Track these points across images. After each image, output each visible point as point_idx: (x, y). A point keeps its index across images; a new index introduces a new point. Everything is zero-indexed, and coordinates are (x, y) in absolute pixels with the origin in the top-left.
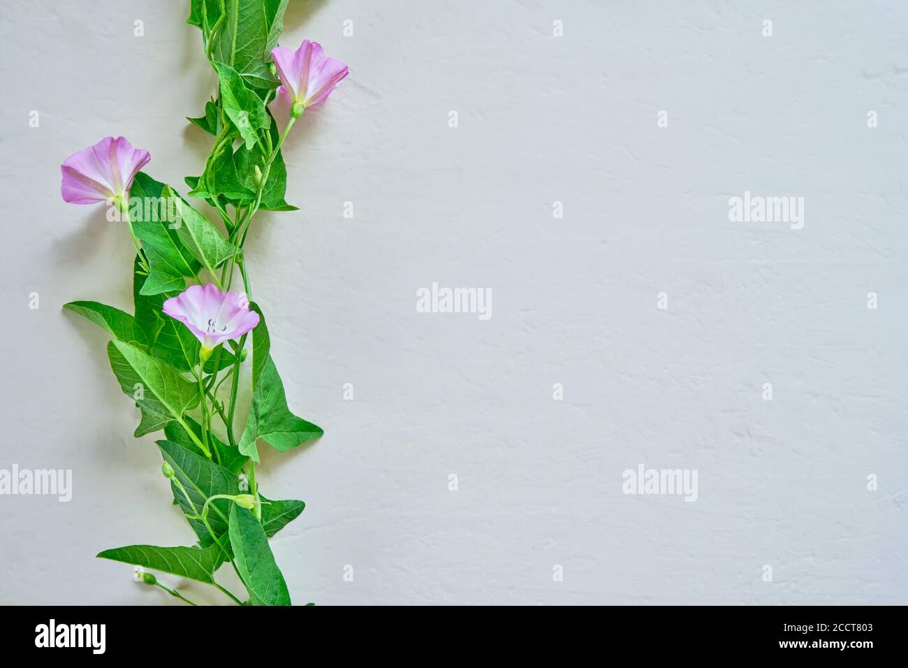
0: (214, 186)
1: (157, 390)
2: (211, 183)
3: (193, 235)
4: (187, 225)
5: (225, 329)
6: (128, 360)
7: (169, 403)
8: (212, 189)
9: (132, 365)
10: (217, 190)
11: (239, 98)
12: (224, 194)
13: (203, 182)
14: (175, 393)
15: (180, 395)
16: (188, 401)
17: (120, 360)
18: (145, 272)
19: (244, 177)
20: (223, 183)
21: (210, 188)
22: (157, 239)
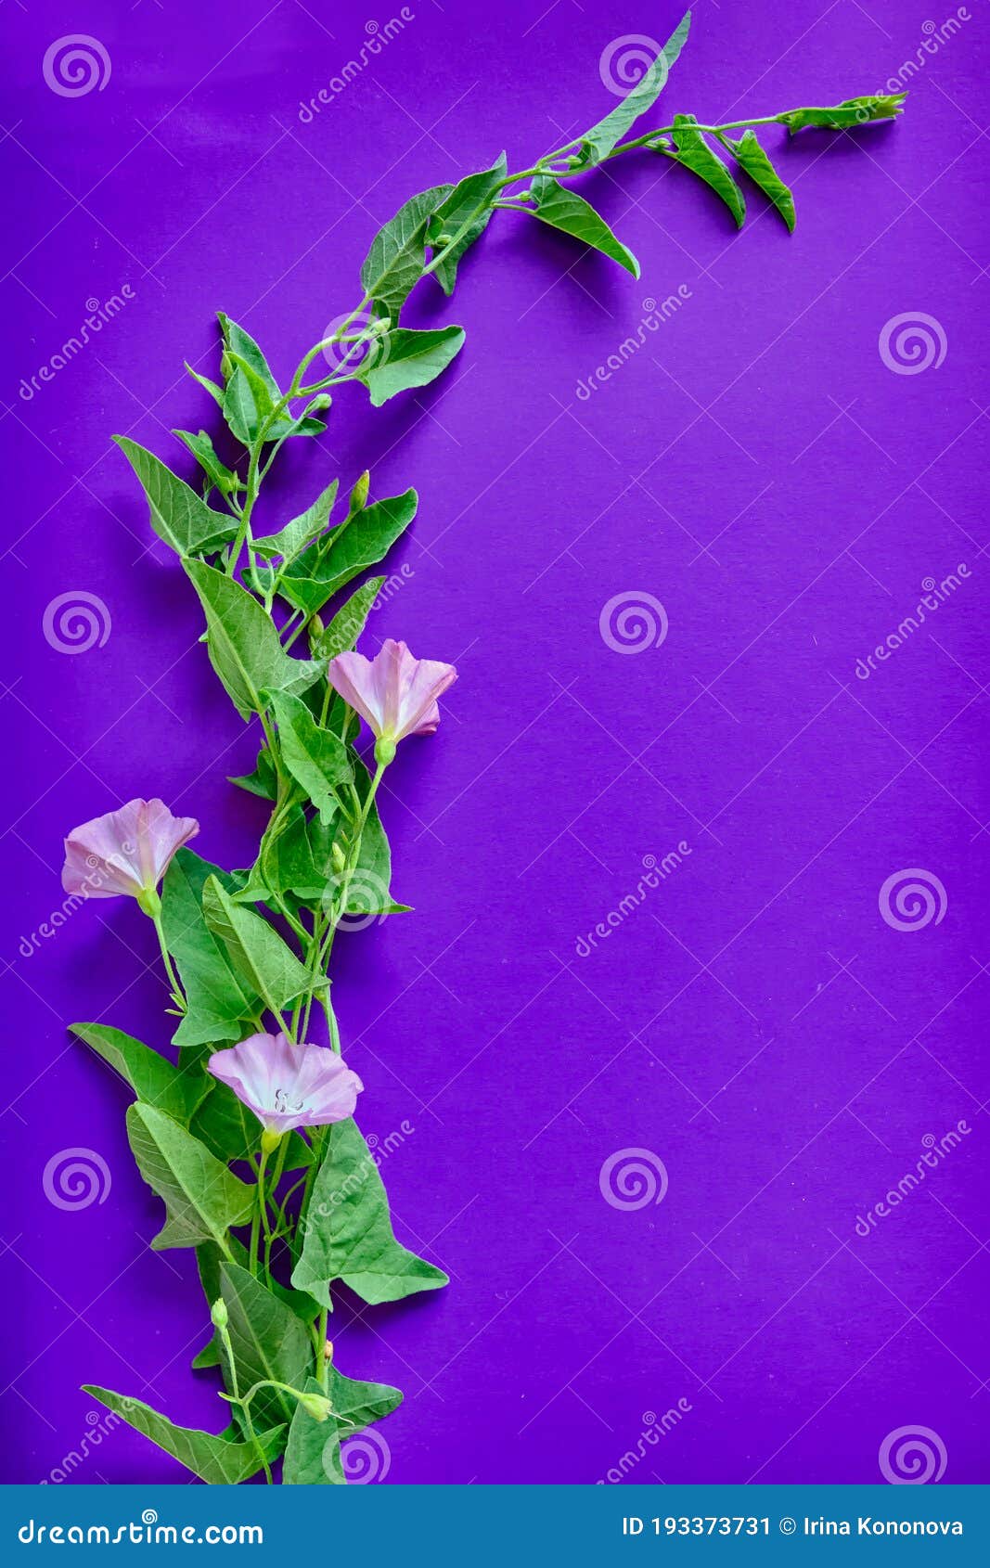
0: (277, 879)
1: (192, 1190)
2: (272, 873)
3: (249, 954)
4: (241, 939)
5: (301, 1106)
6: (156, 1138)
7: (209, 1212)
8: (273, 883)
9: (159, 1145)
10: (282, 884)
11: (306, 742)
12: (294, 890)
13: (258, 874)
14: (220, 1198)
15: (227, 1203)
16: (237, 1212)
17: (144, 1136)
18: (180, 1010)
19: (322, 862)
20: (291, 873)
21: (269, 883)
22: (201, 957)
